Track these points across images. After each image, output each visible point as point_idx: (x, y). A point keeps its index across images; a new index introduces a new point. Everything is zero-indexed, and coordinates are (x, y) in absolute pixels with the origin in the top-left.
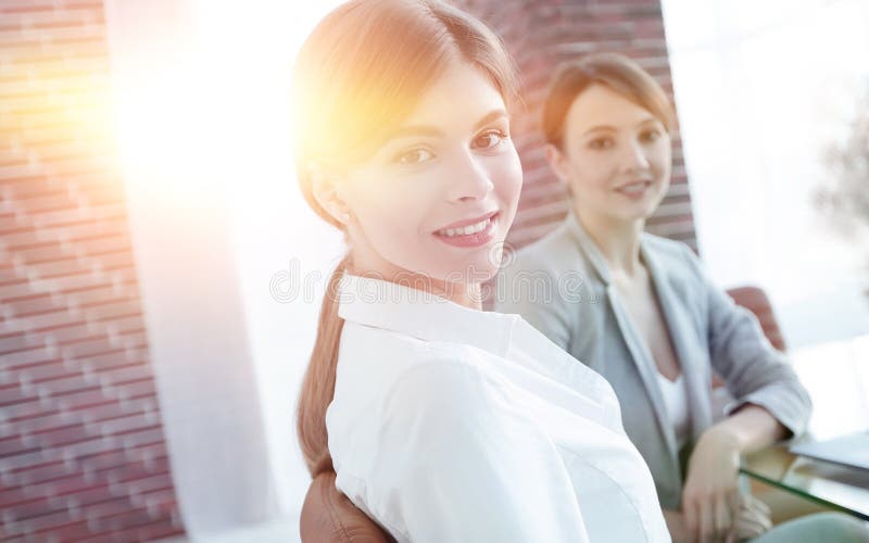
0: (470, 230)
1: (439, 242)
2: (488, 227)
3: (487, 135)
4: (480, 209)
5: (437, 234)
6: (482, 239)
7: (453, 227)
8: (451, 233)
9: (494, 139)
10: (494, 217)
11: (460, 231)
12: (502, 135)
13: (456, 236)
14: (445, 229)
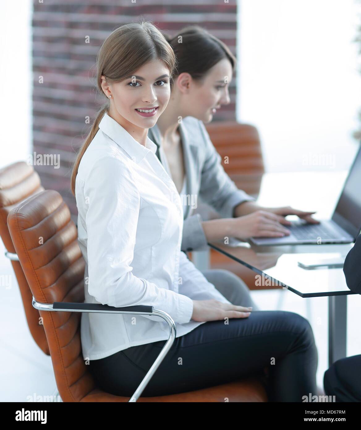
0: (147, 111)
1: (136, 113)
2: (154, 111)
3: (160, 81)
4: (151, 105)
5: (136, 110)
6: (150, 115)
7: (142, 109)
8: (141, 111)
9: (163, 83)
10: (156, 108)
11: (144, 111)
12: (165, 82)
13: (142, 112)
14: (139, 109)
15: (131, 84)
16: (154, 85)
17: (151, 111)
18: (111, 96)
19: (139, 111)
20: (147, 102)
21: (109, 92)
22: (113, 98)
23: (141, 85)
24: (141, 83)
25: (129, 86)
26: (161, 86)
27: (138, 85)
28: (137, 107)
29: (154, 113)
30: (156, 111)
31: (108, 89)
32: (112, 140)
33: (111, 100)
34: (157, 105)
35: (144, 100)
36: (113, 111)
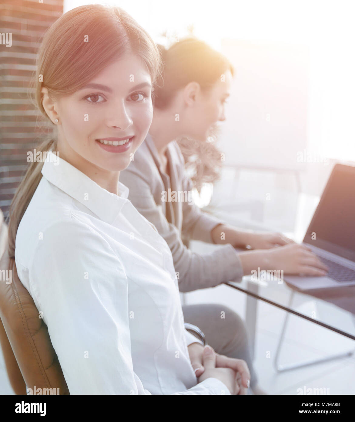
0: (116, 143)
2: (126, 144)
5: (98, 141)
7: (106, 139)
8: (106, 142)
9: (141, 97)
10: (131, 139)
11: (110, 143)
12: (145, 95)
15: (89, 99)
16: (127, 100)
17: (122, 143)
18: (57, 121)
19: (103, 144)
20: (115, 127)
21: (55, 113)
22: (61, 124)
23: (105, 100)
24: (105, 95)
25: (86, 101)
26: (139, 101)
27: (100, 99)
28: (99, 137)
29: (128, 147)
30: (130, 145)
31: (52, 109)
32: (64, 192)
33: (59, 127)
34: (132, 134)
35: (111, 124)
36: (62, 145)
